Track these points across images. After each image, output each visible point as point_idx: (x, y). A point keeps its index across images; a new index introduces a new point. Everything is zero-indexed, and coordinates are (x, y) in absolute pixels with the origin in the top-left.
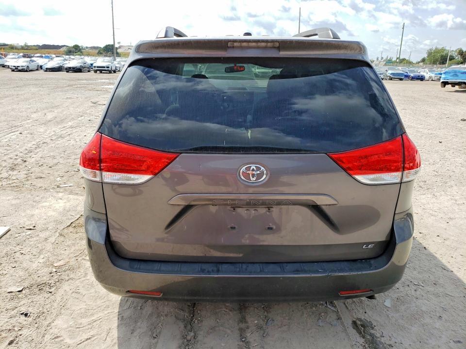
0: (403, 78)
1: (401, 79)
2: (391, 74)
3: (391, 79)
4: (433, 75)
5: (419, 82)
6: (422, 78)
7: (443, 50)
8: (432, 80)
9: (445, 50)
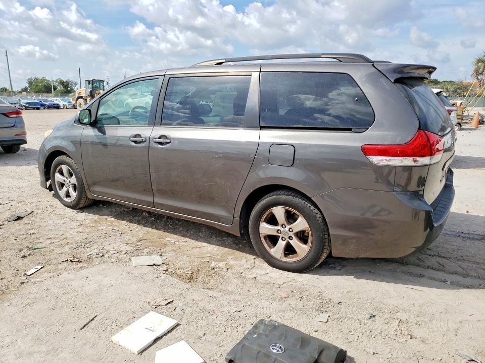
0: (40, 106)
1: (38, 109)
2: (26, 103)
3: (26, 108)
4: (66, 103)
5: (56, 110)
6: (57, 107)
7: (43, 80)
8: (67, 108)
9: (45, 80)
